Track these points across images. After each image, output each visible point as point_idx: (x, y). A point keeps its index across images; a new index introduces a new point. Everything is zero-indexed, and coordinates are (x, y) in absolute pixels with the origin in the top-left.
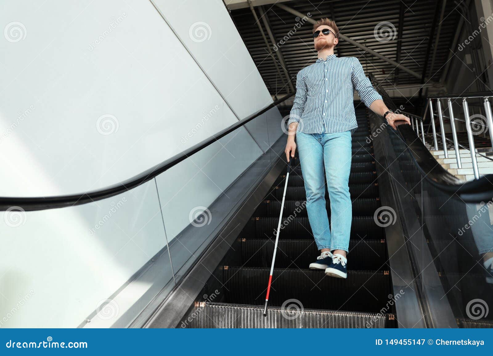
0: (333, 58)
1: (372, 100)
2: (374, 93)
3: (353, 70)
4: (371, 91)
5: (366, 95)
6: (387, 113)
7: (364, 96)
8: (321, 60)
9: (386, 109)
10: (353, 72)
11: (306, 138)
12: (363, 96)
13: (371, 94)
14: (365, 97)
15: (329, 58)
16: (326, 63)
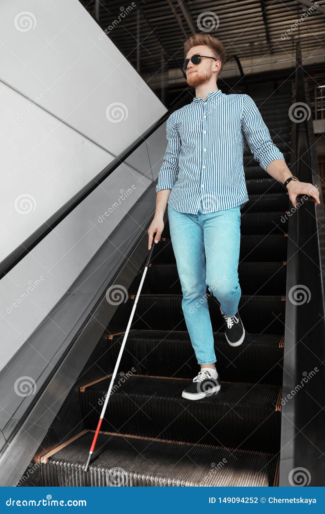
0: (216, 97)
1: (270, 161)
2: (273, 149)
3: (243, 116)
4: (269, 146)
5: (262, 152)
6: (289, 180)
7: (259, 154)
8: (199, 99)
9: (288, 174)
10: (243, 118)
11: (178, 218)
12: (257, 153)
13: (268, 150)
14: (261, 154)
15: (211, 97)
16: (205, 104)
